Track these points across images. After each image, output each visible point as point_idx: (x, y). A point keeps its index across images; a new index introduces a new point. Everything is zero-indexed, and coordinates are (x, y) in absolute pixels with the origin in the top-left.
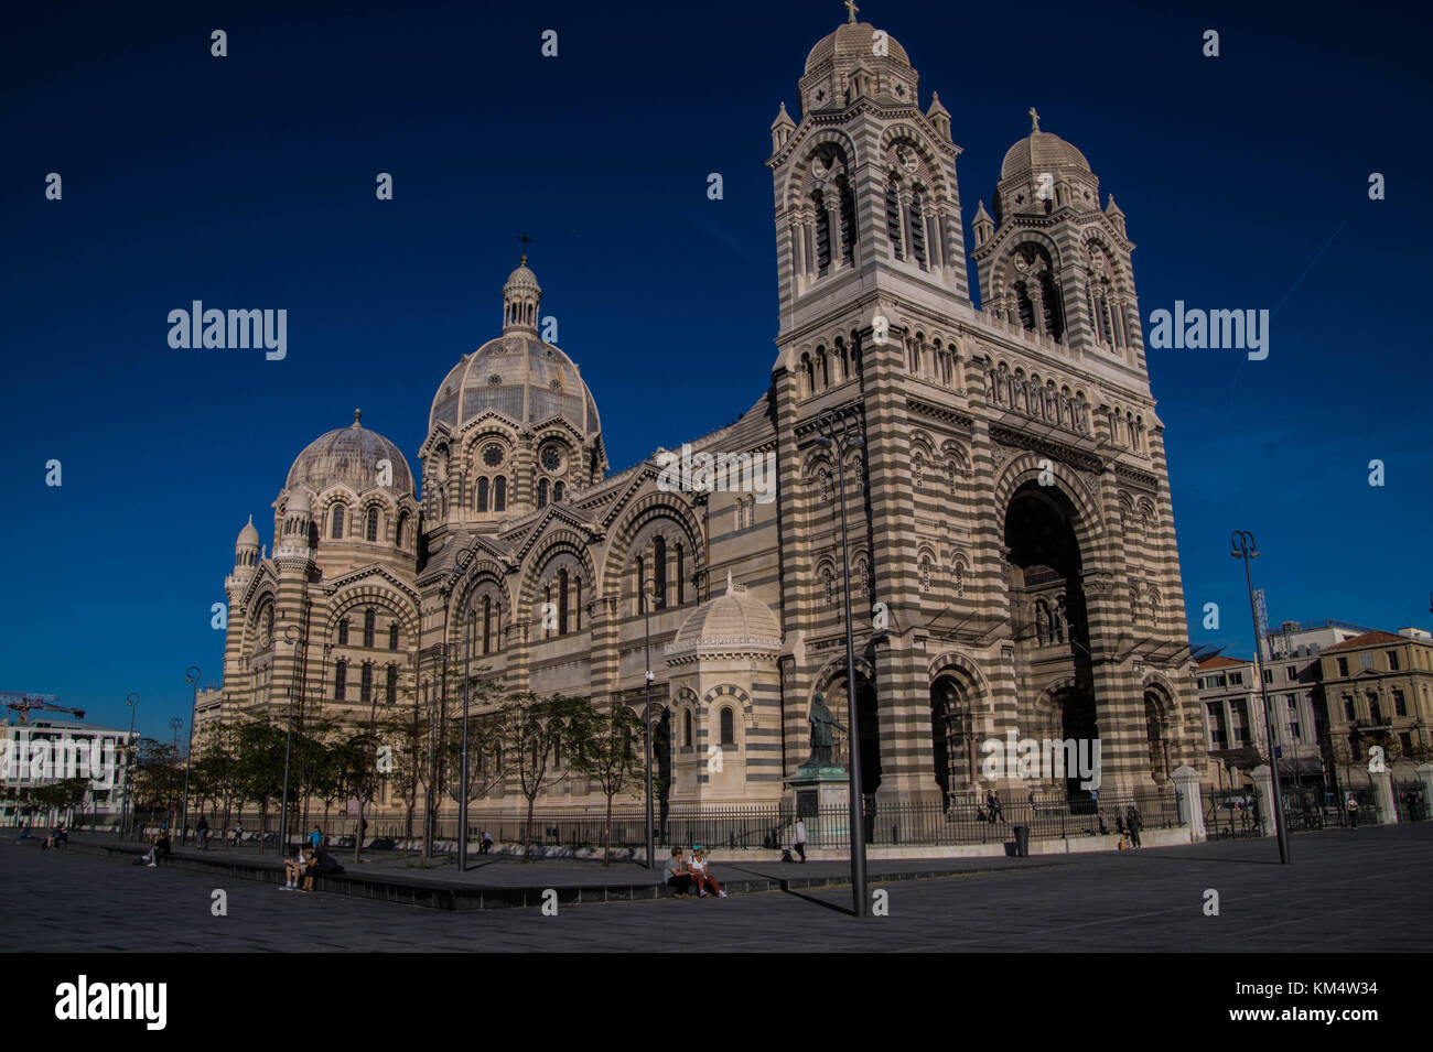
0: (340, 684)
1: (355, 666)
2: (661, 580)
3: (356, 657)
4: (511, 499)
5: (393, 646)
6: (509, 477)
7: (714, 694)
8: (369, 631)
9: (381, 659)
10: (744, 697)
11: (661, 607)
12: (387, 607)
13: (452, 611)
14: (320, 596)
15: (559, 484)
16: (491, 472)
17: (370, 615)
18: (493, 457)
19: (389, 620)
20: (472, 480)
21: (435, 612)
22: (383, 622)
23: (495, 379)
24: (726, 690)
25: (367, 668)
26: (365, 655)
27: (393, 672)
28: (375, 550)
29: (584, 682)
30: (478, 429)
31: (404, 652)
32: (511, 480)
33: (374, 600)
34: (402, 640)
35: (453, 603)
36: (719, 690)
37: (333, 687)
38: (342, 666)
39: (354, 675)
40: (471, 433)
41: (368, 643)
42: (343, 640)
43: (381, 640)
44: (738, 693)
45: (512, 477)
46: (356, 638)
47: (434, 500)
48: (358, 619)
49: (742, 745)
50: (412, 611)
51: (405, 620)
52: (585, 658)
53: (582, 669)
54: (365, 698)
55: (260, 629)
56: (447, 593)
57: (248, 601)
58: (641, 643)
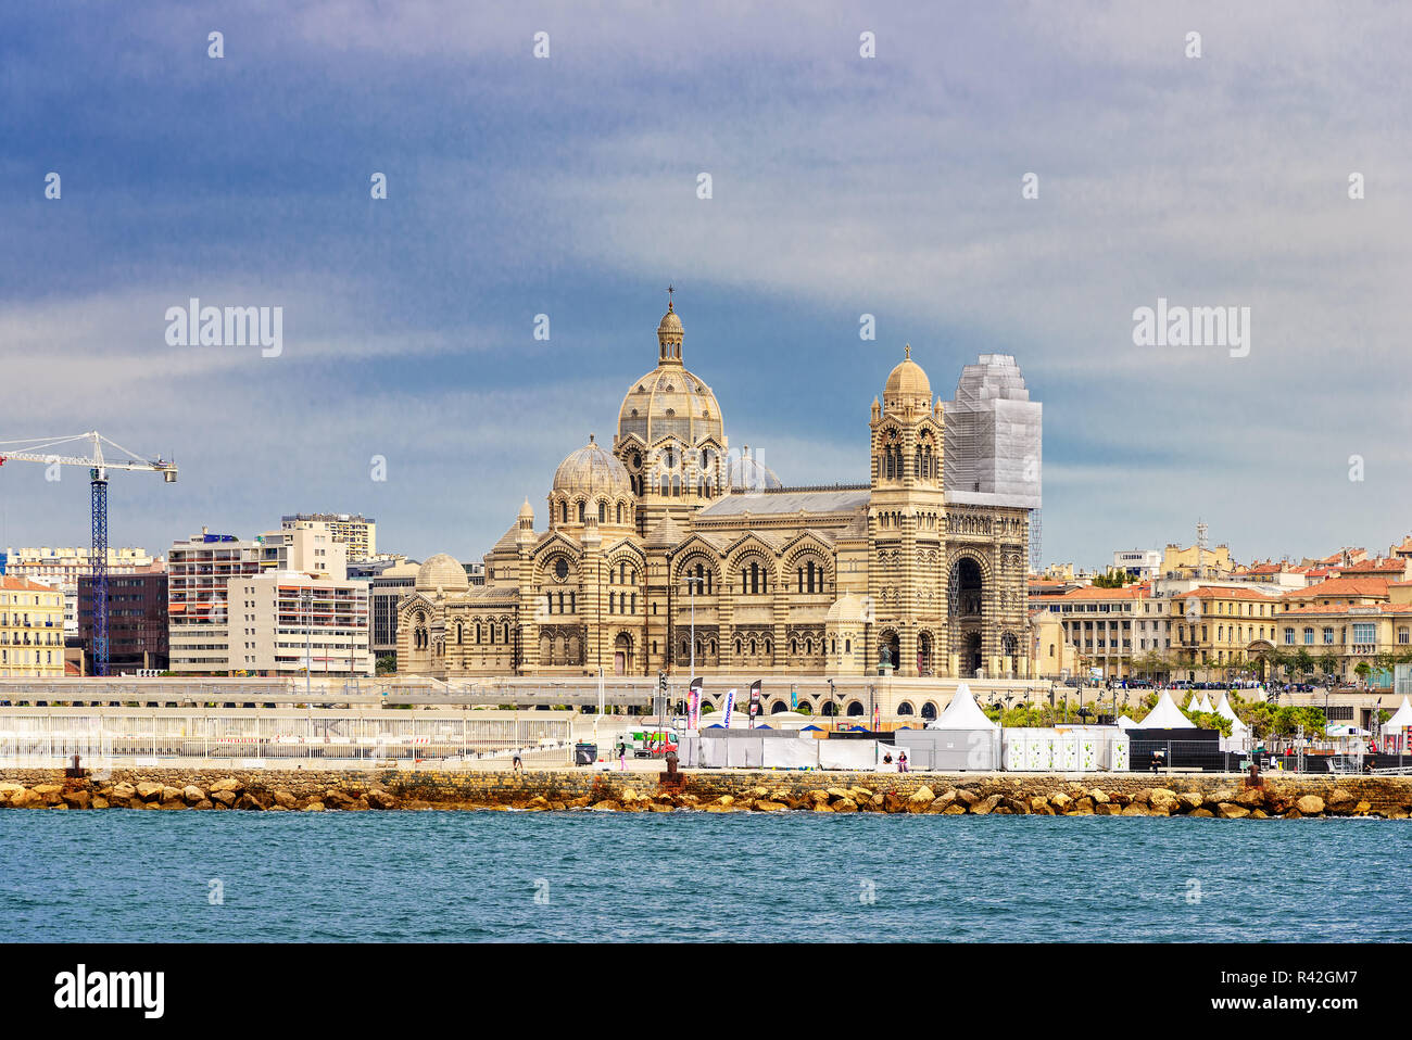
0: (612, 605)
1: (618, 595)
2: (811, 579)
3: (618, 590)
5: (633, 582)
8: (622, 575)
9: (629, 590)
10: (854, 637)
11: (811, 591)
12: (630, 561)
13: (672, 568)
14: (604, 559)
17: (623, 565)
19: (631, 569)
20: (659, 477)
21: (661, 566)
22: (627, 570)
23: (670, 412)
24: (848, 634)
25: (622, 596)
26: (622, 589)
27: (633, 595)
29: (769, 617)
31: (638, 586)
32: (684, 479)
33: (625, 558)
34: (637, 579)
35: (674, 564)
36: (846, 634)
37: (609, 607)
38: (612, 596)
39: (617, 600)
40: (659, 448)
41: (622, 582)
42: (613, 582)
43: (628, 580)
44: (852, 635)
45: (685, 477)
46: (617, 579)
48: (617, 569)
49: (853, 653)
50: (642, 563)
51: (639, 568)
52: (771, 607)
53: (767, 611)
54: (622, 611)
55: (550, 569)
56: (670, 558)
57: (536, 552)
58: (800, 606)
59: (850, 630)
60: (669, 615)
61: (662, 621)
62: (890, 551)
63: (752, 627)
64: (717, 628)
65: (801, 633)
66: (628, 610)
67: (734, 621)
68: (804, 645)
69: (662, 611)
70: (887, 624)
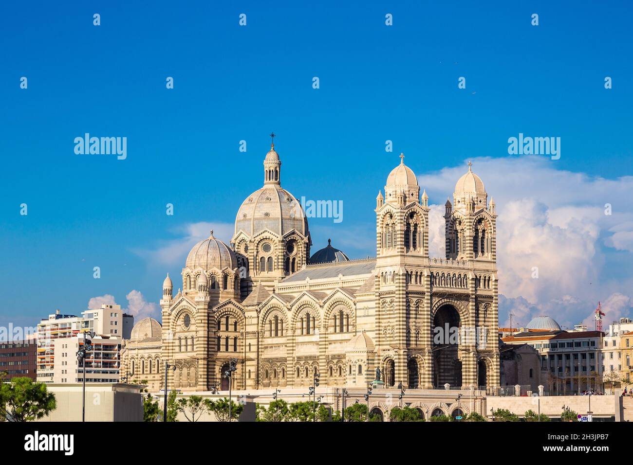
0: (219, 345)
1: (223, 338)
2: (342, 323)
3: (224, 335)
4: (276, 267)
5: (235, 329)
6: (274, 258)
7: (357, 361)
8: (227, 325)
9: (232, 335)
10: (364, 362)
11: (342, 331)
12: (233, 315)
13: (260, 319)
14: (212, 313)
15: (294, 259)
16: (266, 255)
17: (227, 318)
18: (267, 248)
19: (234, 320)
20: (259, 258)
21: (253, 318)
22: (231, 321)
23: (267, 214)
24: (360, 360)
25: (227, 338)
26: (226, 334)
27: (235, 339)
28: (228, 293)
29: (317, 350)
30: (261, 237)
31: (239, 332)
32: (276, 259)
33: (229, 313)
34: (238, 327)
35: (261, 315)
36: (358, 360)
37: (217, 346)
38: (219, 338)
39: (223, 342)
40: (258, 239)
41: (227, 329)
42: (219, 329)
43: (231, 328)
44: (363, 361)
45: (276, 258)
46: (223, 328)
47: (239, 263)
48: (223, 320)
49: (364, 374)
50: (242, 316)
51: (239, 320)
52: (316, 343)
53: (316, 347)
54: (227, 350)
55: (180, 322)
56: (258, 312)
57: (172, 310)
58: (335, 341)
59: (362, 358)
60: (258, 352)
61: (253, 355)
62: (388, 300)
63: (307, 358)
64: (285, 360)
65: (335, 361)
66: (231, 349)
67: (297, 354)
68: (337, 370)
69: (254, 348)
70: (387, 353)
